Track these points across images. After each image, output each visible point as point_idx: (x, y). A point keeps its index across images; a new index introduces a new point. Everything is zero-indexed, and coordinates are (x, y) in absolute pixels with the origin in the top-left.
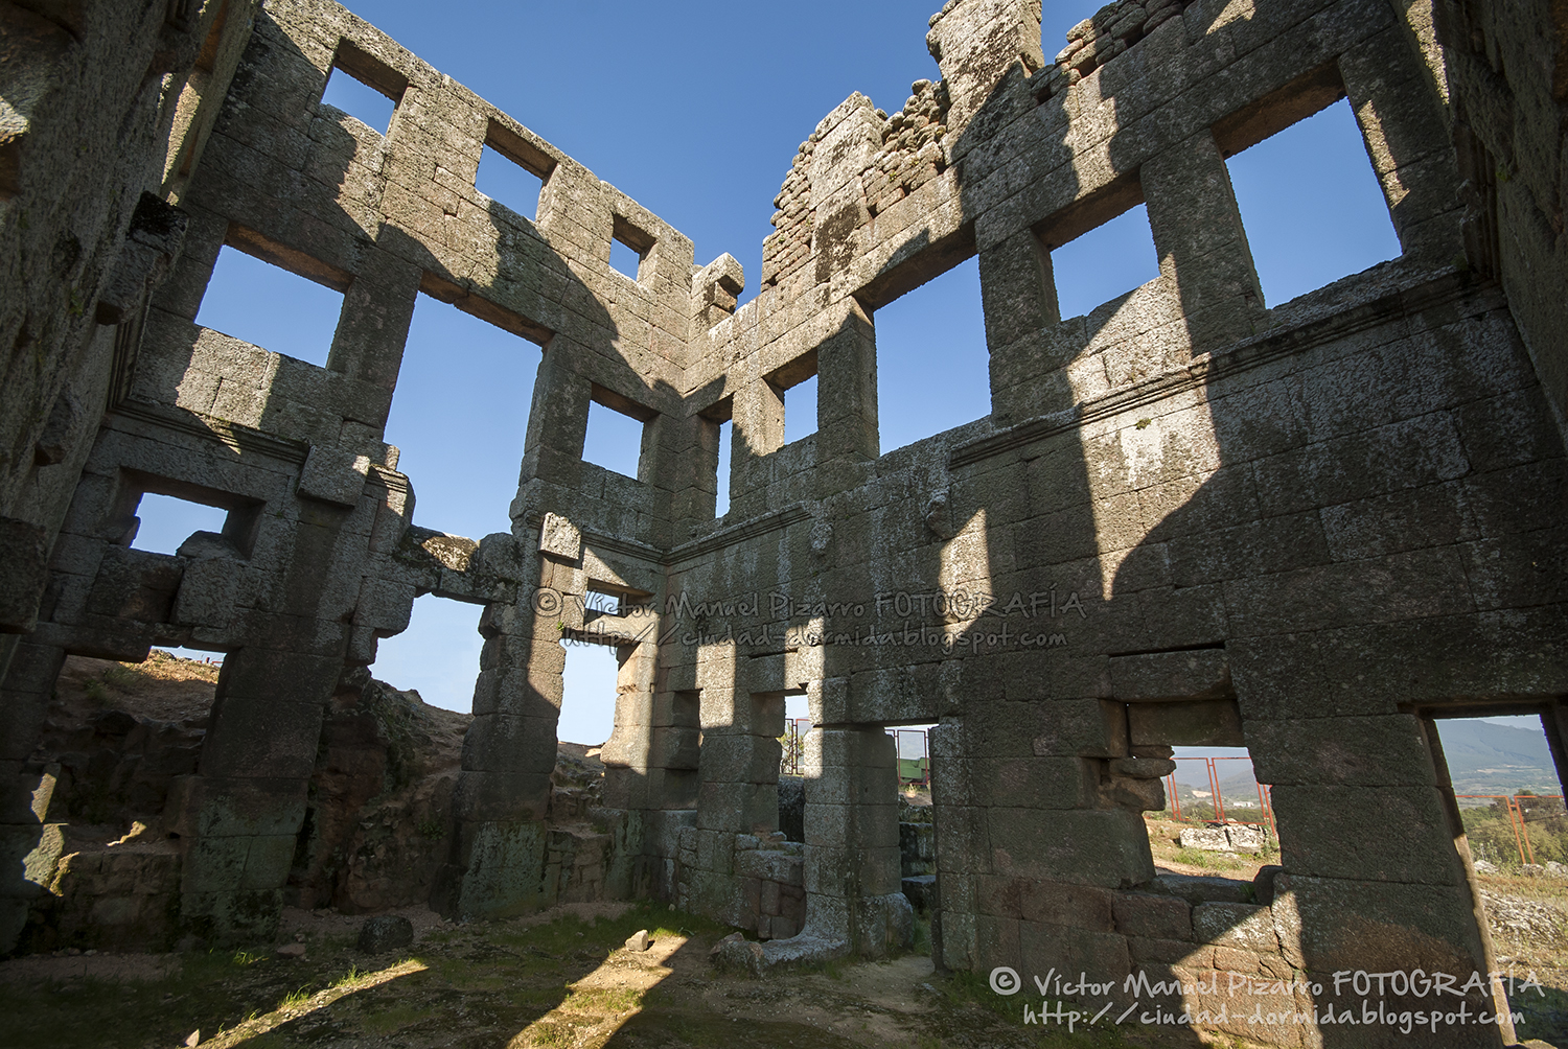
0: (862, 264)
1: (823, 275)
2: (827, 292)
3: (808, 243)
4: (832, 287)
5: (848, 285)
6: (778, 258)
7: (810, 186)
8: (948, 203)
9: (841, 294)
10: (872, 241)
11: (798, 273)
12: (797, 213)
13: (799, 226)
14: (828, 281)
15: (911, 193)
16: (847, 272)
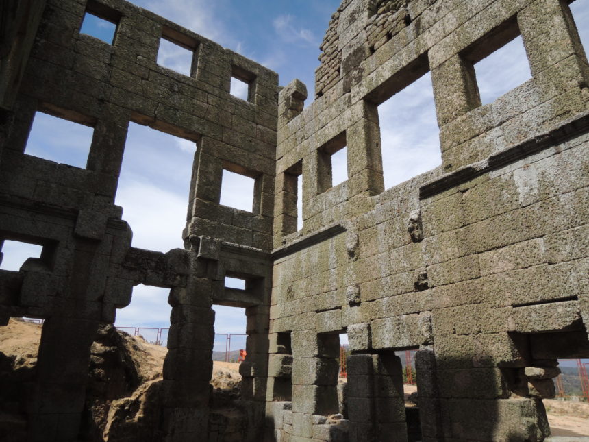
0: (368, 80)
1: (347, 89)
2: (350, 98)
3: (338, 70)
4: (352, 95)
5: (361, 93)
6: (323, 80)
7: (338, 37)
8: (413, 42)
9: (357, 99)
10: (373, 67)
11: (334, 87)
12: (332, 53)
13: (333, 61)
14: (350, 91)
15: (393, 38)
16: (360, 86)
